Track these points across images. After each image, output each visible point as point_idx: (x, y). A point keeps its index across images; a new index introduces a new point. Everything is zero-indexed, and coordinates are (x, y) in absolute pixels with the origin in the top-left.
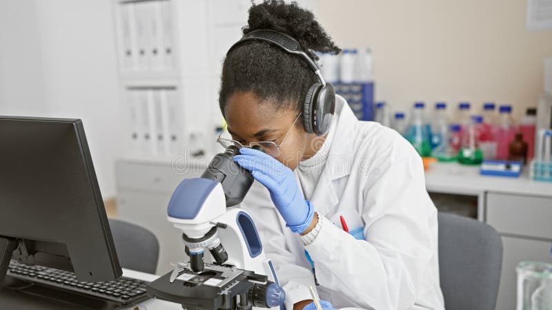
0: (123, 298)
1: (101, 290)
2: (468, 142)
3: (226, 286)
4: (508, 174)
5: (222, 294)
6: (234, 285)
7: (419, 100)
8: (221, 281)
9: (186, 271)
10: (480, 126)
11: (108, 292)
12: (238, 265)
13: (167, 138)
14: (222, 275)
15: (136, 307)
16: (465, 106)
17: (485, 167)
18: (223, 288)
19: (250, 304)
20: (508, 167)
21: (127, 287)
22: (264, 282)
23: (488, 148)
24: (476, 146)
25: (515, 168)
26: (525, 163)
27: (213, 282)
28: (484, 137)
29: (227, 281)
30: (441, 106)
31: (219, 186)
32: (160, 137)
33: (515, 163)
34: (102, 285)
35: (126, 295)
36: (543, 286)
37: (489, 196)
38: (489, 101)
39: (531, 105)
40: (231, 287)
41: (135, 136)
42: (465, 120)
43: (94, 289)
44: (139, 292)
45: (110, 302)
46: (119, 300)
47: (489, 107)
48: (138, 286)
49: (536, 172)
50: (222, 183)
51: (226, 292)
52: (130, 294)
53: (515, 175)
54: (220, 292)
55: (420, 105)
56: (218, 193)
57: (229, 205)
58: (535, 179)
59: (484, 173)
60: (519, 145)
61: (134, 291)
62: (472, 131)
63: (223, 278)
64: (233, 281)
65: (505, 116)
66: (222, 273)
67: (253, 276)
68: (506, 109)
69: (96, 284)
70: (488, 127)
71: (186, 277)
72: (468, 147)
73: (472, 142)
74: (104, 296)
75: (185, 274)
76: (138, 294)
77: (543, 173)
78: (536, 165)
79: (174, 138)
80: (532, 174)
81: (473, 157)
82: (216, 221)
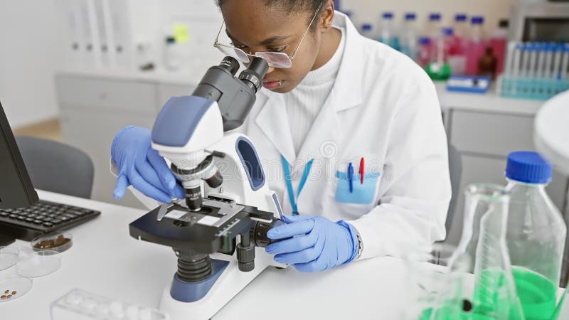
0: (45, 226)
1: (21, 217)
2: (436, 56)
3: (225, 225)
4: (475, 90)
5: (220, 235)
6: (234, 224)
7: (388, 9)
8: (219, 219)
9: (177, 207)
10: (450, 39)
11: (28, 219)
12: (237, 200)
13: (112, 49)
14: (220, 212)
15: (59, 235)
16: (435, 17)
17: (453, 82)
18: (222, 228)
19: (252, 245)
20: (476, 82)
21: (51, 213)
22: (269, 219)
23: (457, 62)
24: (445, 60)
25: (483, 84)
26: (493, 79)
27: (208, 221)
28: (454, 50)
29: (225, 220)
30: (410, 17)
31: (215, 105)
32: (104, 48)
33: (484, 78)
34: (23, 211)
35: (49, 222)
36: (492, 209)
37: (455, 114)
38: (461, 11)
39: (504, 16)
40: (230, 227)
41: (76, 47)
42: (435, 32)
43: (13, 216)
44: (64, 218)
45: (29, 230)
46: (41, 227)
47: (461, 18)
48: (65, 212)
49: (503, 88)
50: (218, 101)
51: (224, 233)
52: (54, 221)
53: (482, 91)
54: (218, 233)
55: (388, 16)
56: (213, 115)
57: (227, 128)
58: (503, 95)
59: (451, 89)
60: (488, 60)
61: (59, 217)
62: (441, 44)
63: (221, 216)
64: (233, 219)
65: (476, 28)
66: (219, 209)
67: (255, 212)
68: (478, 21)
69: (15, 210)
70: (458, 40)
71: (176, 215)
72: (435, 61)
73: (441, 55)
74: (24, 224)
75: (174, 211)
76: (63, 221)
77: (510, 88)
78: (504, 81)
79: (119, 49)
80: (498, 90)
81: (441, 73)
82: (212, 150)
